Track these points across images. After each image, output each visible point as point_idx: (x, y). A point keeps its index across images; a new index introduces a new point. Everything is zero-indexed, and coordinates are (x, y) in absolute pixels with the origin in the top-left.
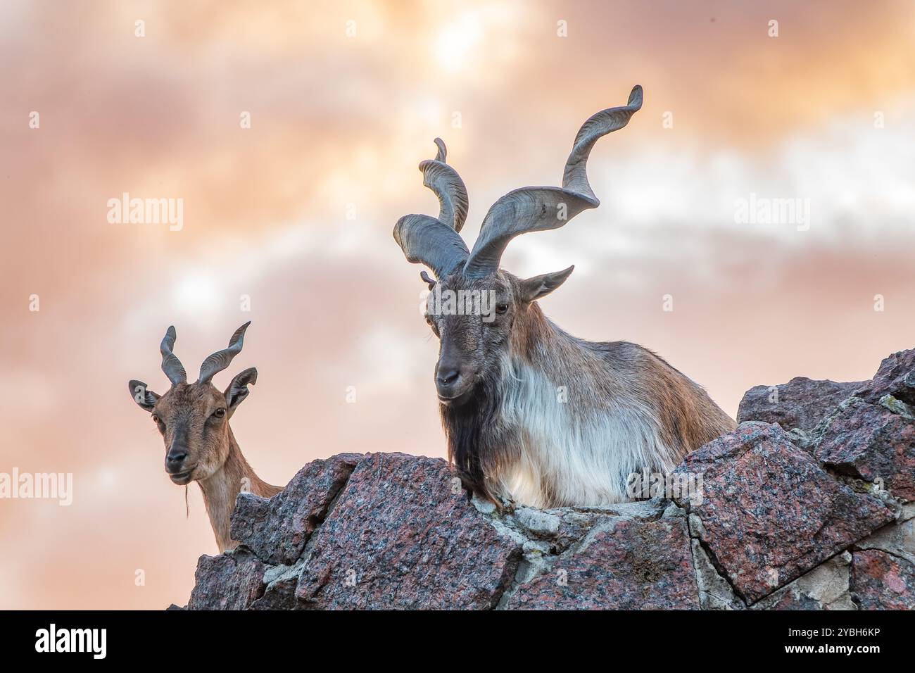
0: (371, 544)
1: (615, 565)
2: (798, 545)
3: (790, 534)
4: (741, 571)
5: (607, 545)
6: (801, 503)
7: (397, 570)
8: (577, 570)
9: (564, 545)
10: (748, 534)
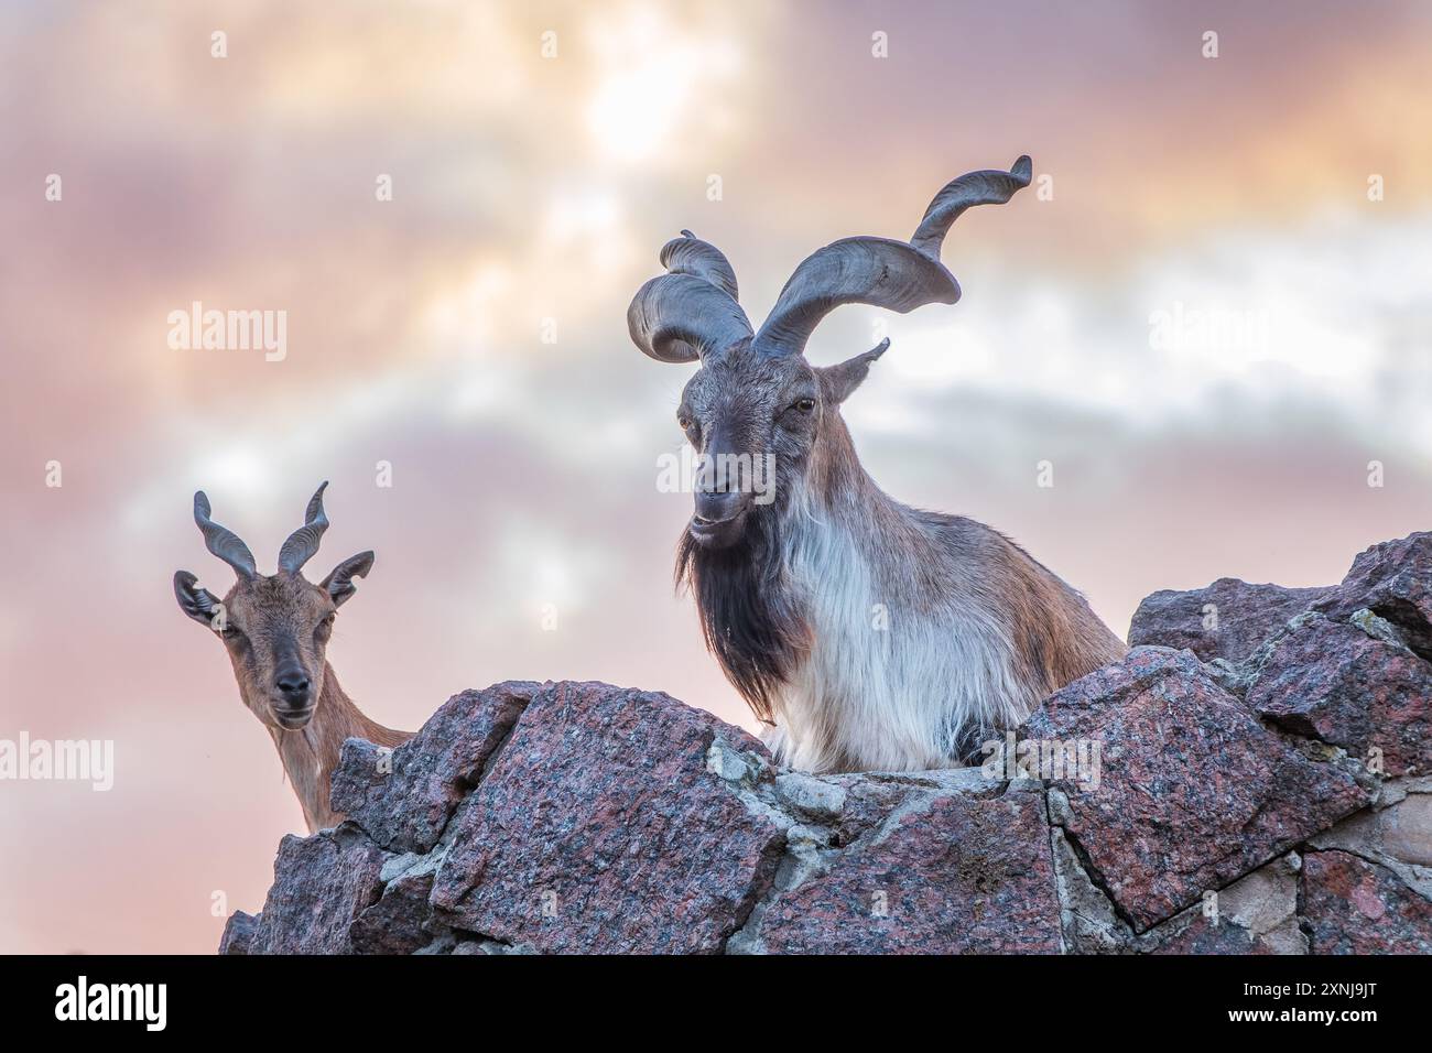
0: (550, 824)
1: (930, 865)
2: (1218, 841)
3: (1206, 823)
4: (1128, 880)
5: (919, 833)
6: (1225, 775)
7: (590, 865)
8: (871, 872)
9: (851, 832)
10: (1140, 821)
